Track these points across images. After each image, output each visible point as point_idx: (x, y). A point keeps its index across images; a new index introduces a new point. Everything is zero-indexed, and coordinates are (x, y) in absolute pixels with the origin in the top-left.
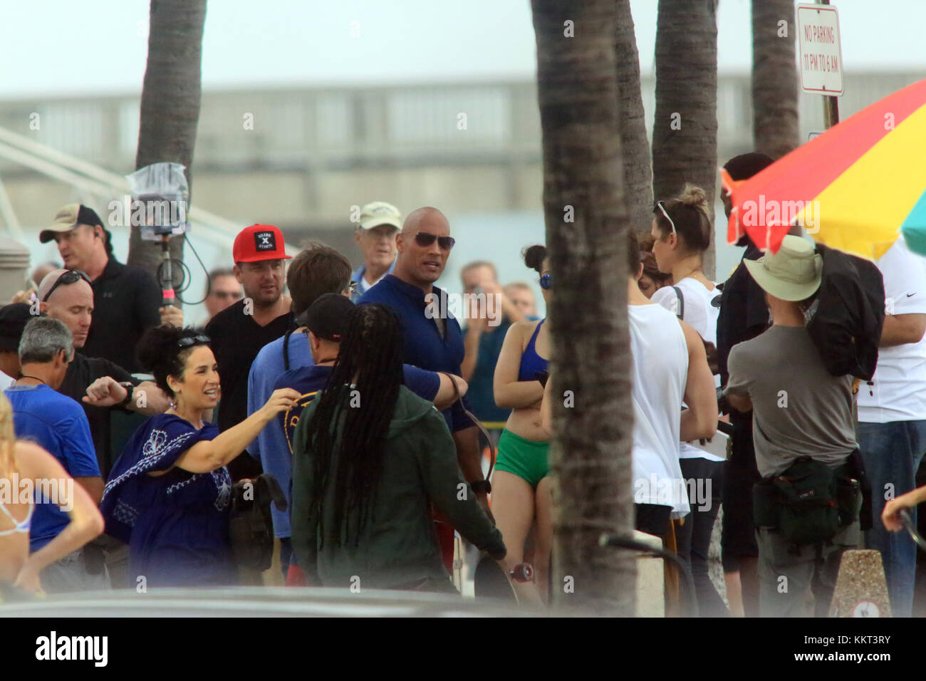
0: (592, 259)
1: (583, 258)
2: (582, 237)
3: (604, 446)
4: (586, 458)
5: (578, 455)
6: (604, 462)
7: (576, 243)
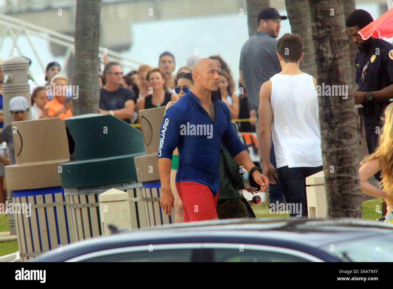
0: (334, 59)
1: (331, 59)
3: (344, 141)
4: (338, 147)
5: (333, 146)
6: (345, 149)
7: (327, 53)
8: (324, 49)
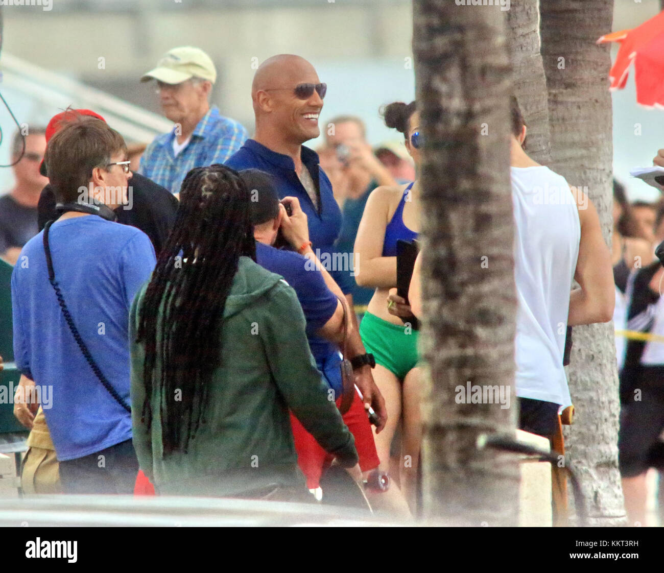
0: (469, 116)
1: (459, 114)
2: (458, 90)
3: (481, 332)
4: (463, 346)
5: (452, 342)
6: (482, 351)
7: (450, 96)
8: (443, 88)
